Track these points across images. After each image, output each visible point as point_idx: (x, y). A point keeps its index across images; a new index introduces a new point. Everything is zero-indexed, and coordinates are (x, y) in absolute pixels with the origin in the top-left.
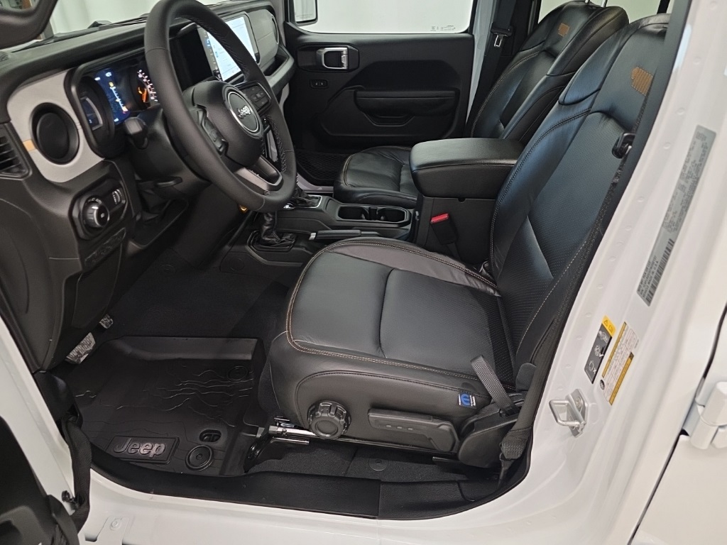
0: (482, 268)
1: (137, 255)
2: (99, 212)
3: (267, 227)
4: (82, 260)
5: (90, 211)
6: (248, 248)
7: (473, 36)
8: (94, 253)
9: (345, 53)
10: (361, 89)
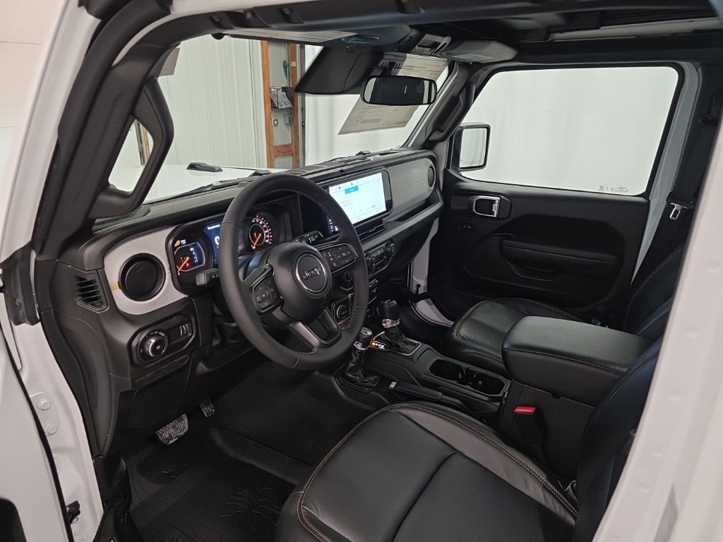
0: (570, 486)
1: (205, 375)
2: (155, 345)
3: (352, 365)
4: (133, 381)
5: (148, 343)
6: (333, 379)
7: (649, 201)
8: (148, 375)
9: (497, 202)
10: (510, 238)
